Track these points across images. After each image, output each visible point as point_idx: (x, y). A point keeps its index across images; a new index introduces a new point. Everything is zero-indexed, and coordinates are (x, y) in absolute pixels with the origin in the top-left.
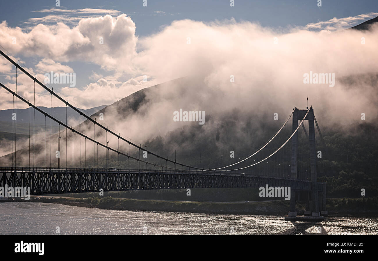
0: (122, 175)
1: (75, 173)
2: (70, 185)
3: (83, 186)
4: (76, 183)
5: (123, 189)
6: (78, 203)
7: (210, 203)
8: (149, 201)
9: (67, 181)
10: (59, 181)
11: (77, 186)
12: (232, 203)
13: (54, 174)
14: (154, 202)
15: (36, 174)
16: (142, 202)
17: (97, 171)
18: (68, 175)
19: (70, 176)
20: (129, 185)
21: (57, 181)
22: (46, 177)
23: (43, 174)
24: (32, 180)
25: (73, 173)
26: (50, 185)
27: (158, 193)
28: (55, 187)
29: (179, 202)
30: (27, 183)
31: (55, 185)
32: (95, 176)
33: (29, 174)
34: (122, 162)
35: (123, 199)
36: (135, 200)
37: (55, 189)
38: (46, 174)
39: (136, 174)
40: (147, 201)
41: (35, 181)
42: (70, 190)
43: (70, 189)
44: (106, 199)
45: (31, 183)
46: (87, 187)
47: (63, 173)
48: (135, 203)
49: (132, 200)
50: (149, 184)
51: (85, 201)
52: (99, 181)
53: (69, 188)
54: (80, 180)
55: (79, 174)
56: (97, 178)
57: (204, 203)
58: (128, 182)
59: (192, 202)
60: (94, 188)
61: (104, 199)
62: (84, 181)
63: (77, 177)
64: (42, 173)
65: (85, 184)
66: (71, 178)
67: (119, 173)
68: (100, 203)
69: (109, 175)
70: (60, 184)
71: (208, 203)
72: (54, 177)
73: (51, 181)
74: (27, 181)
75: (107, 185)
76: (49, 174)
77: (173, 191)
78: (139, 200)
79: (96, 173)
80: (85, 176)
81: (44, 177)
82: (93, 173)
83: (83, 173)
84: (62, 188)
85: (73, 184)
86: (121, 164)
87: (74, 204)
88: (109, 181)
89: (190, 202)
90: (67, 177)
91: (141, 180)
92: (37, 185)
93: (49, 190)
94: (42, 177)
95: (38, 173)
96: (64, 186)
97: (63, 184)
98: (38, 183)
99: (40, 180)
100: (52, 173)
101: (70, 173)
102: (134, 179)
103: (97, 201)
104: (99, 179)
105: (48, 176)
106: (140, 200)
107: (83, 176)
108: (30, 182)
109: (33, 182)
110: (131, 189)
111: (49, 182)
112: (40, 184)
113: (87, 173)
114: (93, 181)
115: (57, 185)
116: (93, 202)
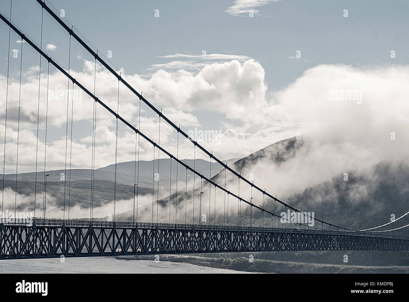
0: (255, 233)
1: (203, 231)
2: (196, 244)
3: (212, 246)
4: (204, 242)
5: (256, 250)
6: (209, 263)
7: (354, 266)
8: (286, 263)
9: (194, 239)
10: (185, 239)
11: (205, 245)
12: (377, 267)
13: (180, 231)
14: (291, 264)
15: (159, 231)
16: (279, 264)
17: (228, 229)
18: (196, 233)
19: (197, 235)
20: (262, 245)
21: (182, 239)
22: (170, 234)
23: (168, 231)
24: (155, 237)
25: (201, 231)
26: (174, 243)
27: (296, 255)
28: (180, 246)
29: (319, 265)
30: (149, 240)
31: (180, 243)
32: (225, 234)
33: (152, 230)
34: (256, 220)
35: (258, 260)
36: (271, 261)
37: (180, 248)
38: (170, 231)
39: (270, 233)
40: (284, 263)
41: (159, 239)
42: (196, 250)
43: (197, 248)
44: (239, 260)
45: (154, 241)
46: (215, 247)
47: (189, 231)
48: (271, 264)
49: (268, 261)
50: (285, 245)
51: (217, 262)
52: (229, 240)
53: (195, 247)
54: (209, 238)
55: (208, 232)
56: (227, 236)
57: (346, 267)
58: (262, 242)
59: (334, 265)
60: (224, 248)
61: (237, 259)
62: (213, 240)
63: (205, 235)
64: (166, 230)
65: (214, 244)
66: (199, 236)
67: (252, 232)
68: (233, 264)
69: (240, 234)
70: (185, 243)
71: (351, 267)
72: (179, 234)
73: (176, 239)
74: (150, 239)
75: (239, 245)
76: (174, 231)
77: (313, 252)
78: (274, 262)
79: (226, 232)
80: (214, 234)
81: (168, 234)
82: (223, 231)
83: (212, 231)
84: (189, 247)
85: (201, 243)
86: (256, 222)
87: (204, 264)
88: (240, 241)
89: (332, 265)
90: (194, 235)
91: (276, 240)
92: (160, 243)
93: (174, 249)
94: (166, 234)
95: (162, 230)
96: (190, 245)
97: (189, 243)
98: (161, 241)
99: (164, 238)
100: (178, 230)
101: (197, 231)
102: (268, 239)
103: (229, 262)
104: (229, 238)
105: (172, 233)
106: (276, 262)
107: (212, 234)
108: (152, 239)
109: (156, 240)
110: (265, 250)
111: (173, 240)
112: (164, 241)
113: (216, 231)
114: (222, 240)
115: (182, 244)
116: (225, 262)
